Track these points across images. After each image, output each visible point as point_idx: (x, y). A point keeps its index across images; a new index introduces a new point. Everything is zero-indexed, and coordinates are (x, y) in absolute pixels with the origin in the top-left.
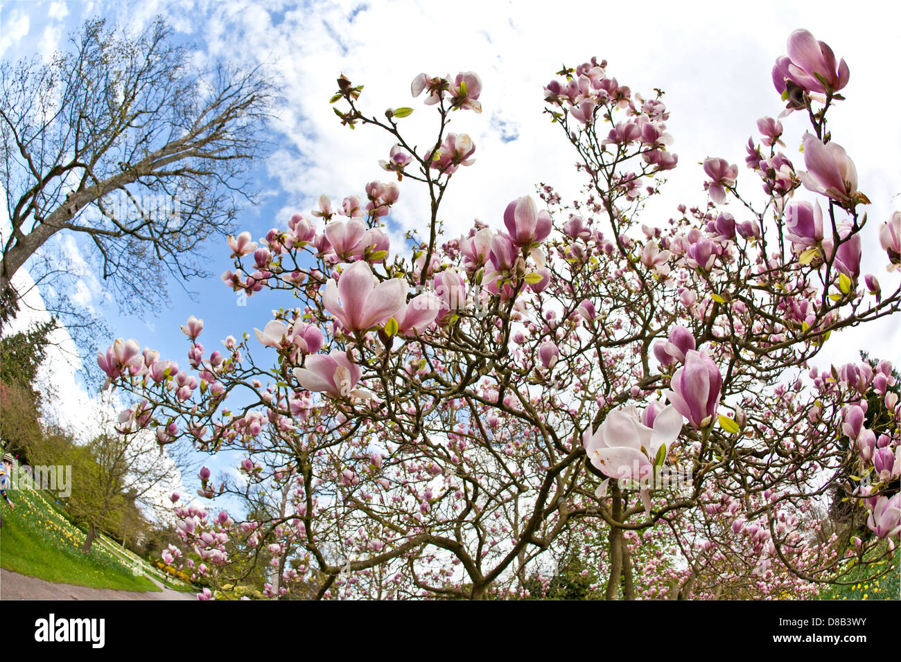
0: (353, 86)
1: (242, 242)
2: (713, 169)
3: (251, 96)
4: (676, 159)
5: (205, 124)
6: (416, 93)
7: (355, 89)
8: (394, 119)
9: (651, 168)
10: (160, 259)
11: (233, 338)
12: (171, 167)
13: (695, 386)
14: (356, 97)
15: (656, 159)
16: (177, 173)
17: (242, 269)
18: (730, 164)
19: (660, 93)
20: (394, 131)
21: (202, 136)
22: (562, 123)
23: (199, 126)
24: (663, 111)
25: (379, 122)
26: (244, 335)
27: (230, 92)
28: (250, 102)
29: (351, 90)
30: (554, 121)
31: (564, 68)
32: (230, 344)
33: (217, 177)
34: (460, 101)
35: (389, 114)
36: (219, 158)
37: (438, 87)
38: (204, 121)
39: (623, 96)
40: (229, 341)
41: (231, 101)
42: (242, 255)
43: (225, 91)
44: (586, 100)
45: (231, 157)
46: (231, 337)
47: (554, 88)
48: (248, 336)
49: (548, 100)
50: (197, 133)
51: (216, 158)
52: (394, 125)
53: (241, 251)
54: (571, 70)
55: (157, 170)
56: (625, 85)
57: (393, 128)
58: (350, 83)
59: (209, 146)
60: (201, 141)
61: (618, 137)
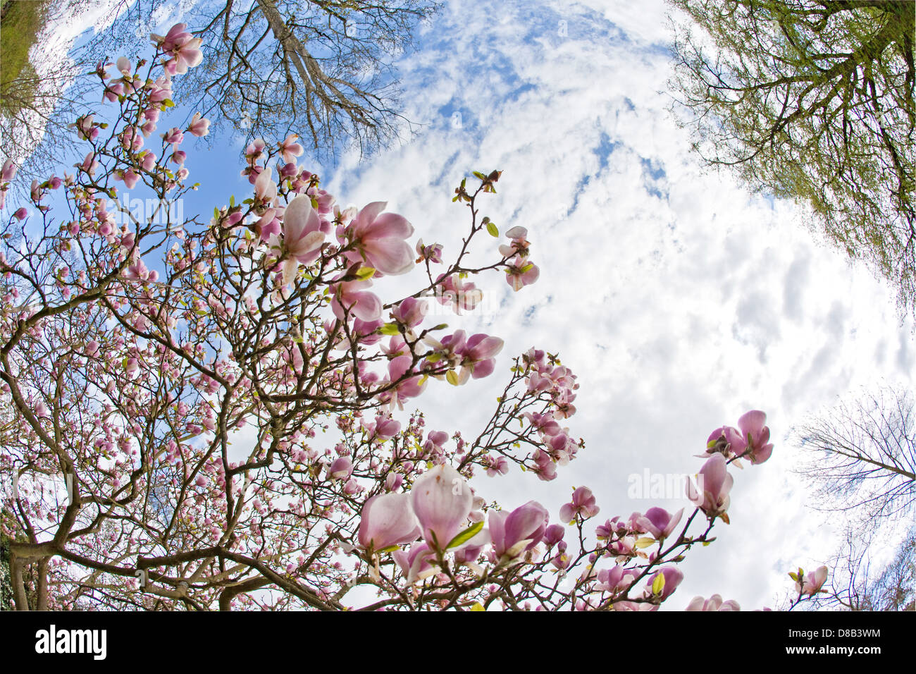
0: (494, 183)
1: (294, 149)
2: (582, 496)
3: (374, 123)
4: (553, 477)
5: (340, 89)
6: (510, 234)
7: (492, 187)
8: (484, 226)
9: (531, 463)
10: (206, 90)
11: (187, 175)
12: (294, 71)
13: (528, 518)
14: (486, 191)
15: (542, 462)
16: (289, 80)
17: (269, 157)
18: (596, 504)
19: (582, 445)
20: (474, 230)
21: (328, 92)
22: (514, 377)
23: (336, 84)
24: (574, 453)
25: (476, 216)
26: (197, 185)
27: (374, 101)
28: (369, 124)
29: (491, 184)
30: (512, 369)
31: (556, 356)
32: (182, 174)
33: (292, 120)
34: (515, 272)
35: (486, 220)
36: (309, 116)
37: (521, 248)
38: (341, 88)
39: (566, 410)
40: (184, 172)
41: (366, 106)
42: (283, 153)
43: (374, 96)
44: (550, 380)
45: (312, 127)
46: (188, 173)
47: (539, 356)
48: (196, 189)
49: (524, 356)
50: (330, 86)
51: (308, 112)
52: (480, 228)
53: (286, 151)
54: (558, 362)
55: (289, 58)
56: (576, 407)
57: (477, 228)
58: (497, 181)
59: (318, 102)
60: (323, 92)
61: (539, 421)
